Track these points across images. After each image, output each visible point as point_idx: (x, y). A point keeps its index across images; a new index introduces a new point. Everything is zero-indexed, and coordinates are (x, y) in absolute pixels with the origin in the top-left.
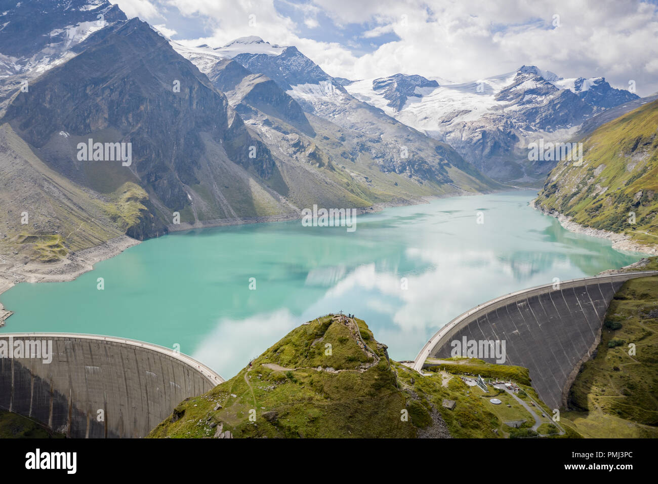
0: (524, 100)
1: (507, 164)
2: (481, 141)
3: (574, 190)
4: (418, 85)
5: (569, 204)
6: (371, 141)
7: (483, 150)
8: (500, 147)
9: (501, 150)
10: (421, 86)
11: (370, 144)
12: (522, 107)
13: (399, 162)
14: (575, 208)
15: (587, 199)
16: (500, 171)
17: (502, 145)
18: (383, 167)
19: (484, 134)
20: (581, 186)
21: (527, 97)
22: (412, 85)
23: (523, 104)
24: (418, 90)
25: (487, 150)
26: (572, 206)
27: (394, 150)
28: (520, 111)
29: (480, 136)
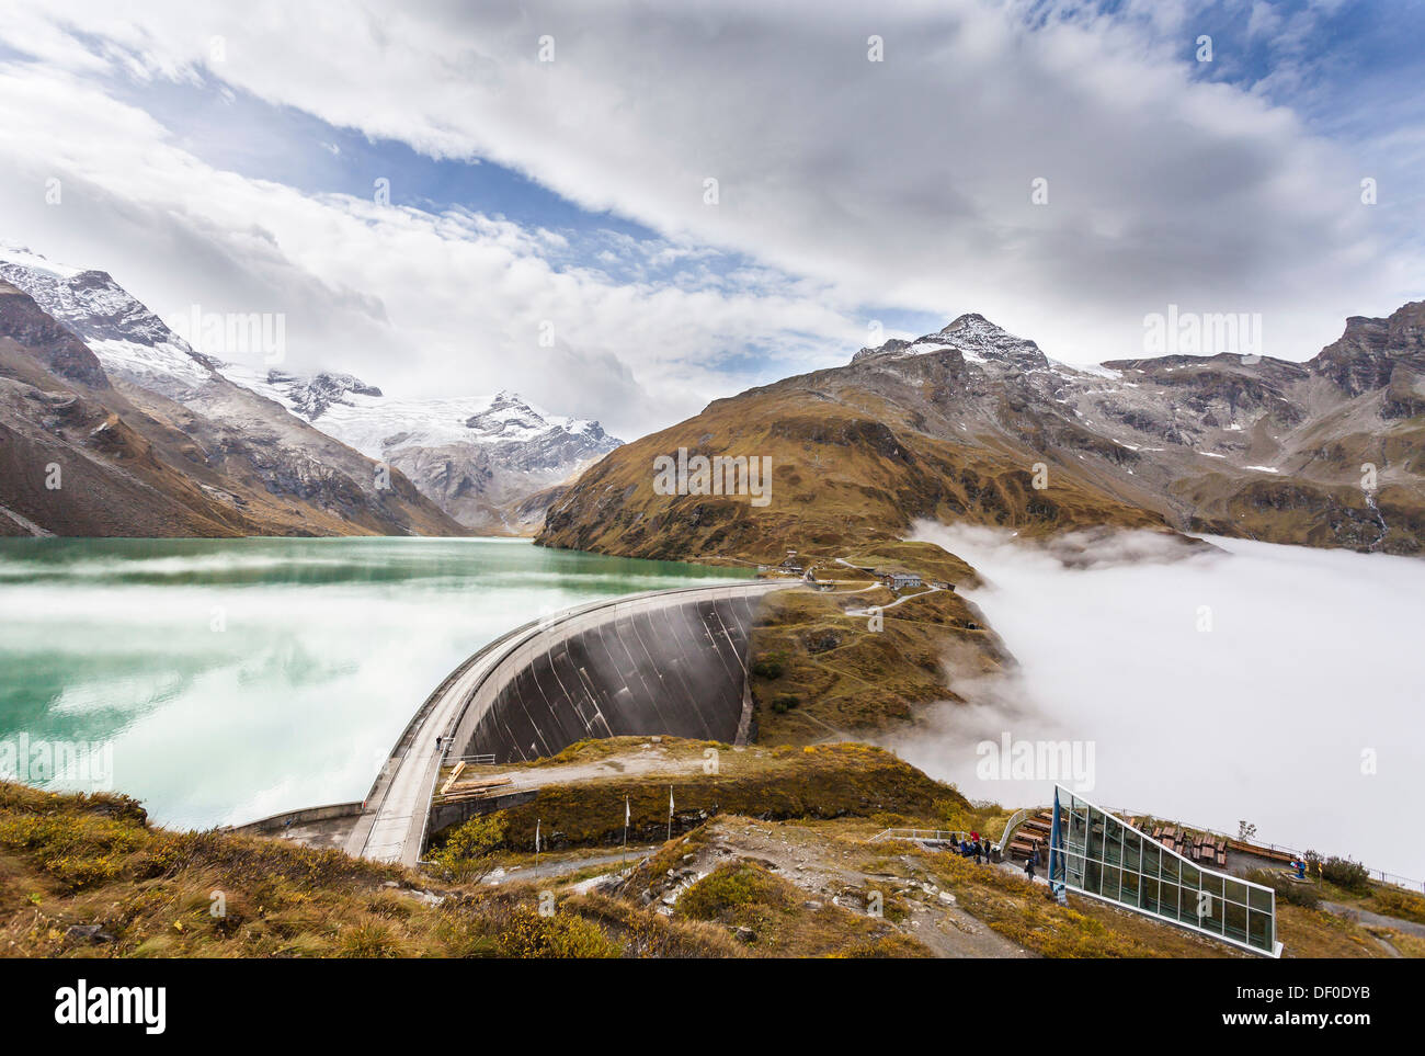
0: (505, 431)
1: (480, 508)
2: (445, 475)
3: (596, 518)
4: (349, 389)
5: (591, 537)
6: (254, 442)
7: (446, 488)
8: (471, 485)
9: (473, 489)
10: (354, 392)
11: (250, 445)
12: (502, 438)
13: (306, 479)
14: (602, 541)
15: (617, 529)
16: (471, 518)
17: (475, 482)
18: (275, 484)
19: (449, 466)
20: (606, 512)
21: (509, 428)
22: (338, 387)
23: (503, 435)
24: (348, 396)
25: (453, 488)
26: (595, 539)
27: (299, 461)
28: (499, 443)
29: (444, 469)
